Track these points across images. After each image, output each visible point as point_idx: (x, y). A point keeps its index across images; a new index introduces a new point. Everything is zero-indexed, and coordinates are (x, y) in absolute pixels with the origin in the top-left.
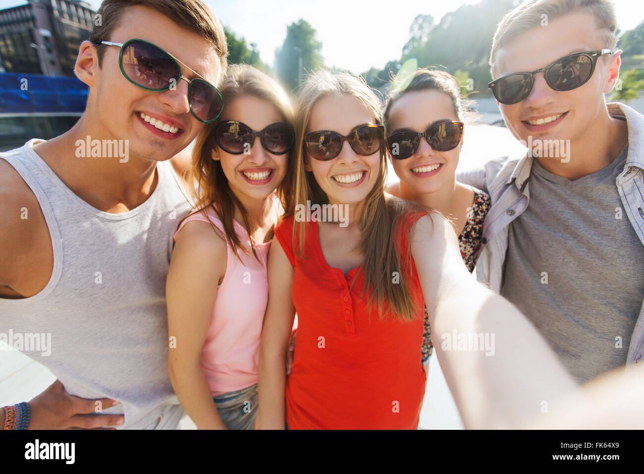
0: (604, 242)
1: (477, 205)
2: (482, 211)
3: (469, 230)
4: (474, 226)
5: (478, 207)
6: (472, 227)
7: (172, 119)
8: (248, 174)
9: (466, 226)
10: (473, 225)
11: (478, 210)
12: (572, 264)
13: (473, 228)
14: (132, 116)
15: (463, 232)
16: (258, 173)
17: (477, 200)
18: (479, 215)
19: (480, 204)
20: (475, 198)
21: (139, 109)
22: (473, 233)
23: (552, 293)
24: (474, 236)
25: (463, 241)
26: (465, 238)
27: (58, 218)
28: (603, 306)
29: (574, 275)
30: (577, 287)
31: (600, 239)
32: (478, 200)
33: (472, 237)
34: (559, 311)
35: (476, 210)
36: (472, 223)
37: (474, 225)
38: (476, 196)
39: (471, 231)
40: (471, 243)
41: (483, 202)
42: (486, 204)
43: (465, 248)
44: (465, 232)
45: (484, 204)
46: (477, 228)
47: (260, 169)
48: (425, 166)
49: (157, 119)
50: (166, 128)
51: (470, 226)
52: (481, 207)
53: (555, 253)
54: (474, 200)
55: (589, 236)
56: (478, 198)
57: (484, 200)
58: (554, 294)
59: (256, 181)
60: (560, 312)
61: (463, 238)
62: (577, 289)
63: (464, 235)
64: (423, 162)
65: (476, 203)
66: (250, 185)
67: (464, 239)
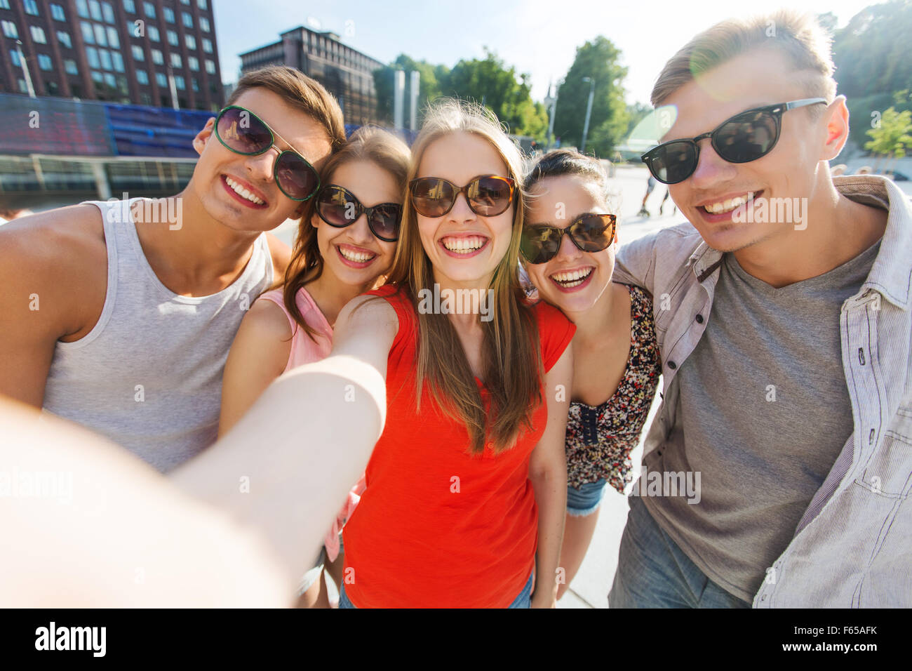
0: (807, 380)
1: (637, 322)
2: (645, 329)
3: (635, 355)
4: (641, 349)
5: (639, 323)
6: (639, 351)
7: (253, 185)
8: (344, 251)
9: (631, 350)
10: (638, 348)
11: (640, 328)
12: (753, 405)
13: (641, 352)
14: (215, 177)
15: (629, 359)
16: (355, 252)
17: (635, 315)
18: (643, 334)
19: (640, 320)
20: (632, 312)
21: (225, 172)
22: (642, 357)
23: (721, 433)
24: (645, 361)
25: (633, 370)
26: (633, 365)
27: (121, 279)
28: (787, 458)
29: (755, 419)
30: (756, 433)
31: (802, 376)
32: (637, 314)
33: (643, 362)
34: (726, 460)
35: (637, 328)
36: (637, 345)
37: (640, 347)
38: (634, 310)
39: (639, 356)
40: (643, 369)
41: (644, 316)
42: (649, 318)
43: (637, 377)
44: (632, 358)
45: (646, 318)
46: (646, 350)
47: (358, 248)
48: (569, 271)
49: (239, 183)
50: (246, 194)
51: (636, 350)
52: (642, 323)
53: (737, 385)
54: (632, 315)
55: (789, 369)
56: (636, 311)
57: (645, 313)
58: (723, 436)
59: (350, 261)
60: (727, 462)
61: (630, 366)
62: (756, 435)
63: (631, 362)
64: (567, 267)
65: (635, 319)
66: (343, 265)
67: (633, 367)
